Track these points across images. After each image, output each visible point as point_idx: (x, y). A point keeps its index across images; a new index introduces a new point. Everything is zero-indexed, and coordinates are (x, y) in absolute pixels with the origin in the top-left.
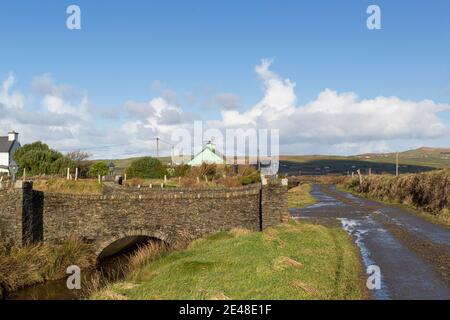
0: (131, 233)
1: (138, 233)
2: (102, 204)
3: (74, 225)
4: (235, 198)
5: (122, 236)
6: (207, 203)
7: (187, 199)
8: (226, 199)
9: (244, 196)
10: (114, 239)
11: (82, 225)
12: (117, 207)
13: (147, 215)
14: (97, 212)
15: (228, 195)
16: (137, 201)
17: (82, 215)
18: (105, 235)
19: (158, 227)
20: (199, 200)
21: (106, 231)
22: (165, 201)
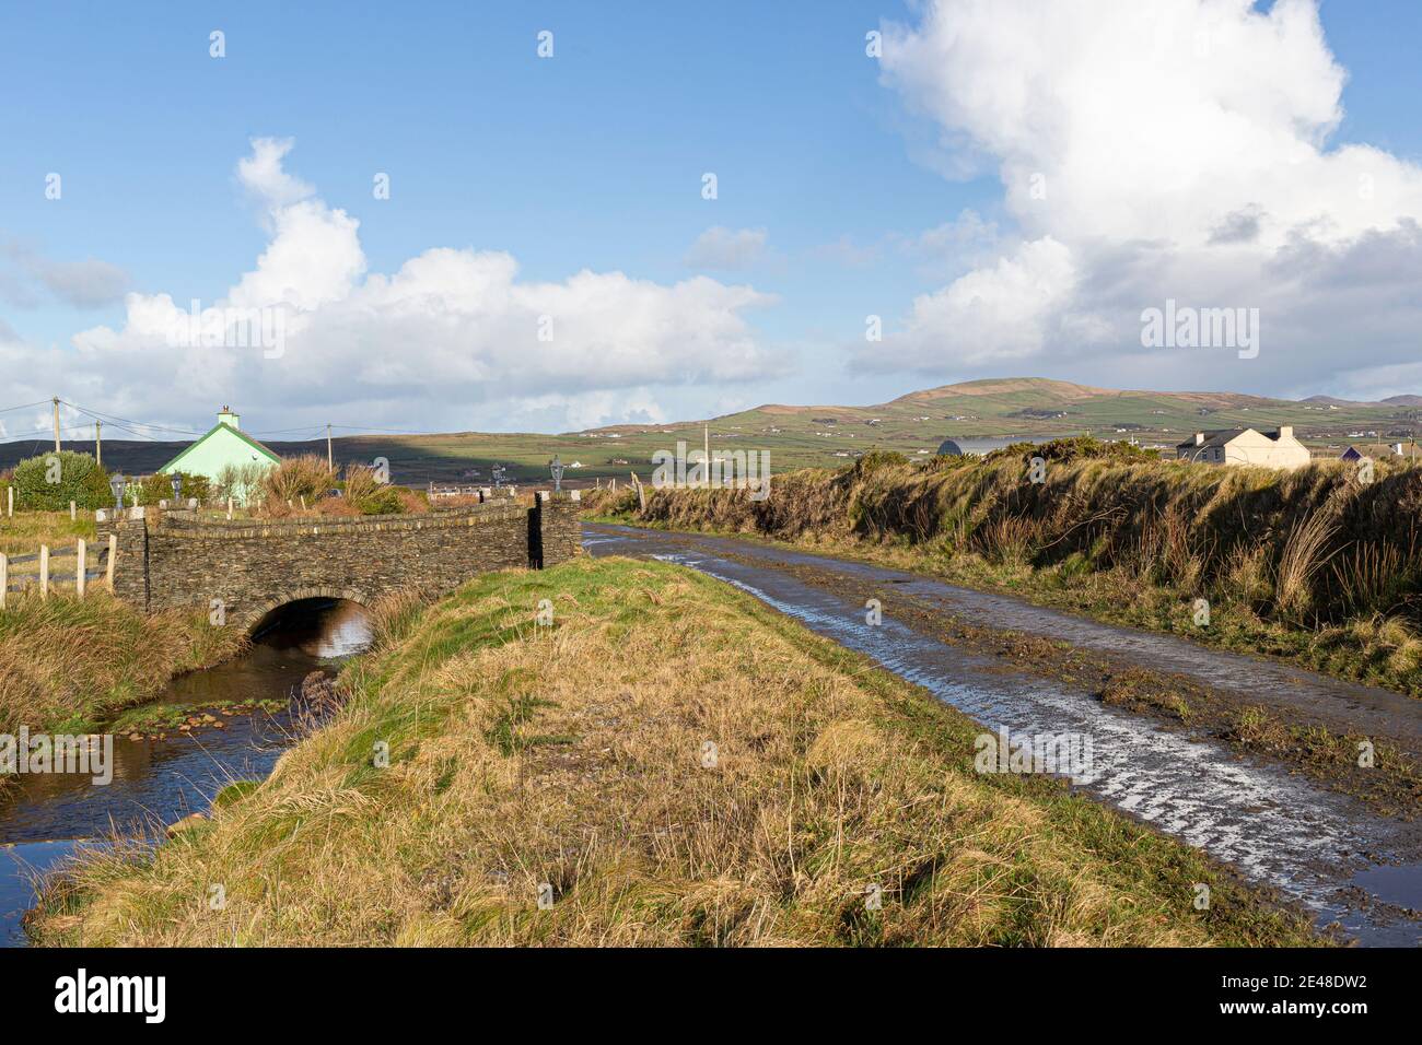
0: (301, 594)
1: (314, 592)
2: (247, 546)
3: (198, 585)
4: (485, 525)
5: (285, 599)
6: (434, 536)
7: (398, 531)
8: (467, 527)
9: (500, 522)
10: (271, 606)
11: (212, 584)
12: (275, 551)
13: (330, 562)
14: (239, 559)
15: (471, 521)
16: (310, 538)
17: (211, 566)
18: (254, 599)
19: (349, 581)
20: (419, 532)
21: (256, 592)
22: (360, 535)
